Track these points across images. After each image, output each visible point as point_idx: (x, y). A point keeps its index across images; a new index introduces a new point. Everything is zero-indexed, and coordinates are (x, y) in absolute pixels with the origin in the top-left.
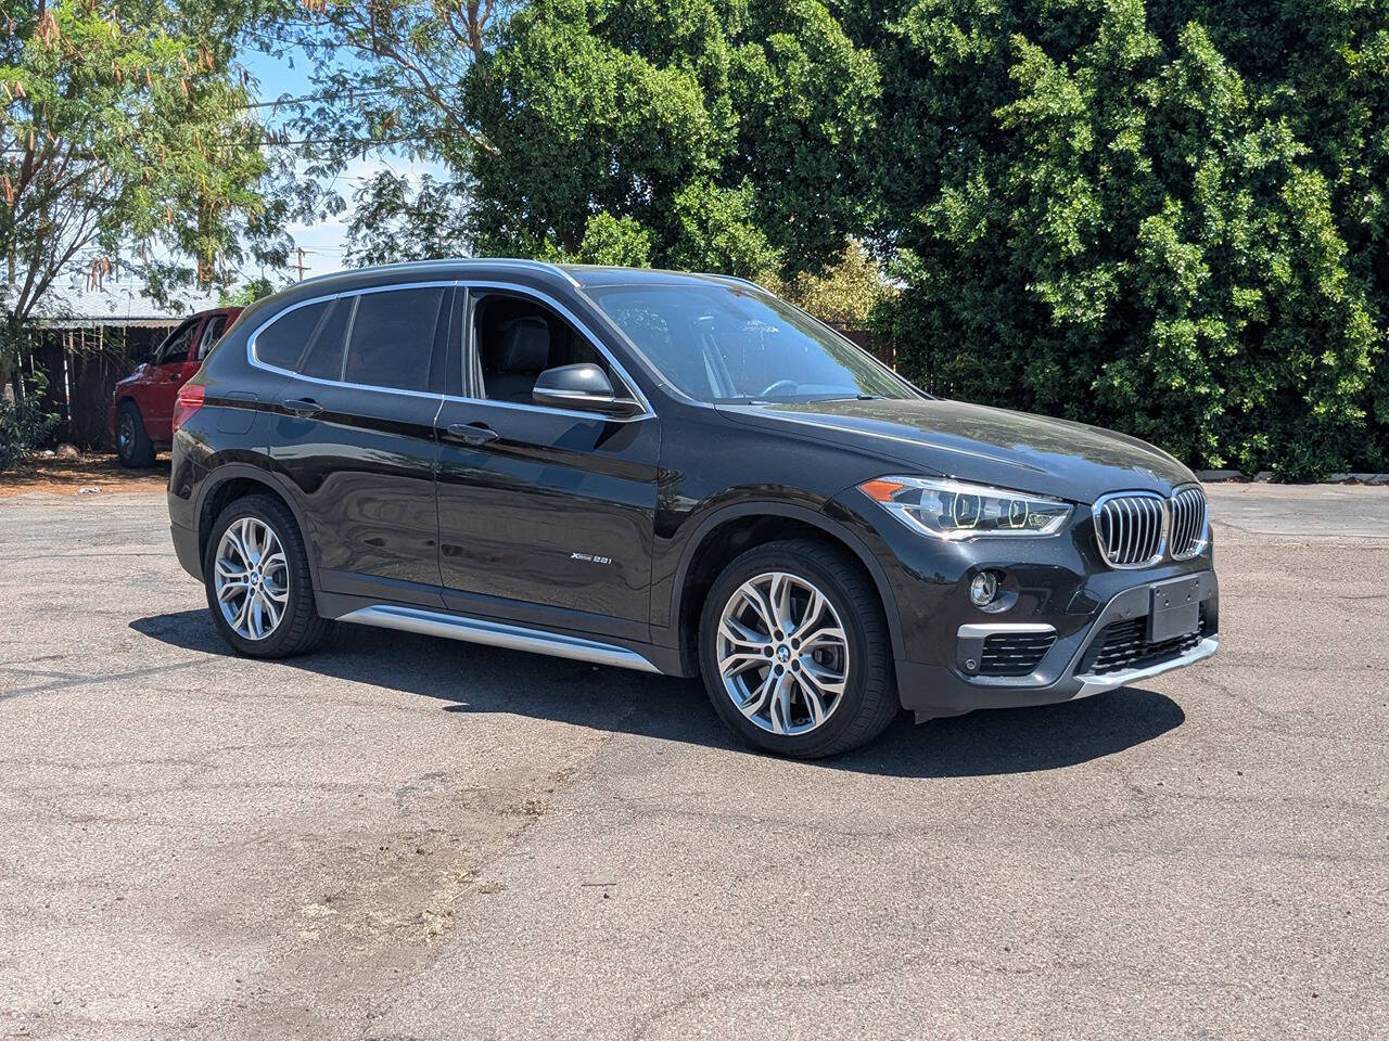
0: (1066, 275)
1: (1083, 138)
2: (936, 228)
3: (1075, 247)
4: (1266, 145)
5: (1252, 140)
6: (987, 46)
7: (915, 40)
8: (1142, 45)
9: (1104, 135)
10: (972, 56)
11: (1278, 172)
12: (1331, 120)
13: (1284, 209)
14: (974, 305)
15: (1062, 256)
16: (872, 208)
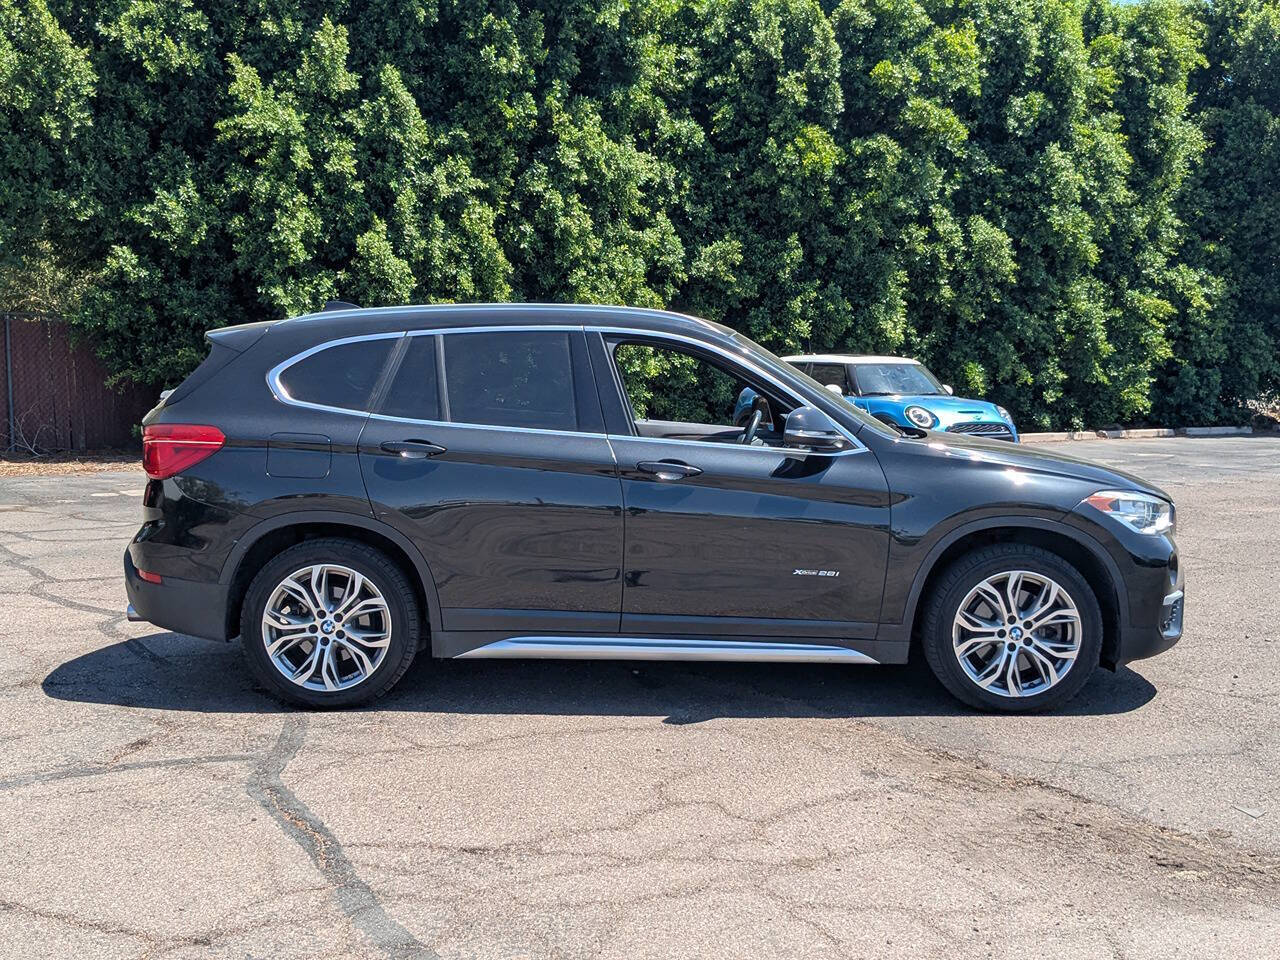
0: (291, 280)
1: (301, 156)
2: (153, 229)
3: (301, 254)
4: (451, 178)
5: (439, 172)
6: (196, 60)
7: (128, 45)
8: (346, 81)
9: (319, 158)
10: (182, 68)
11: (458, 201)
12: (487, 162)
13: (463, 233)
14: (191, 304)
15: (290, 262)
16: (85, 204)
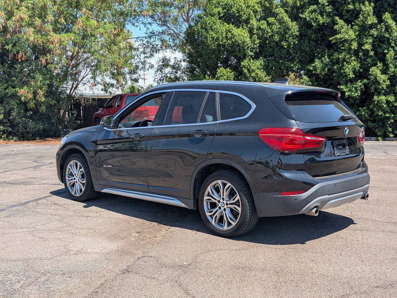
0: (349, 83)
1: (355, 46)
2: (313, 70)
3: (352, 76)
6: (328, 20)
7: (308, 19)
8: (372, 20)
9: (360, 45)
10: (324, 23)
15: (348, 78)
16: (296, 65)
